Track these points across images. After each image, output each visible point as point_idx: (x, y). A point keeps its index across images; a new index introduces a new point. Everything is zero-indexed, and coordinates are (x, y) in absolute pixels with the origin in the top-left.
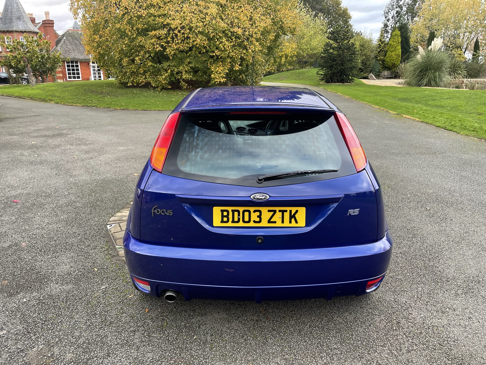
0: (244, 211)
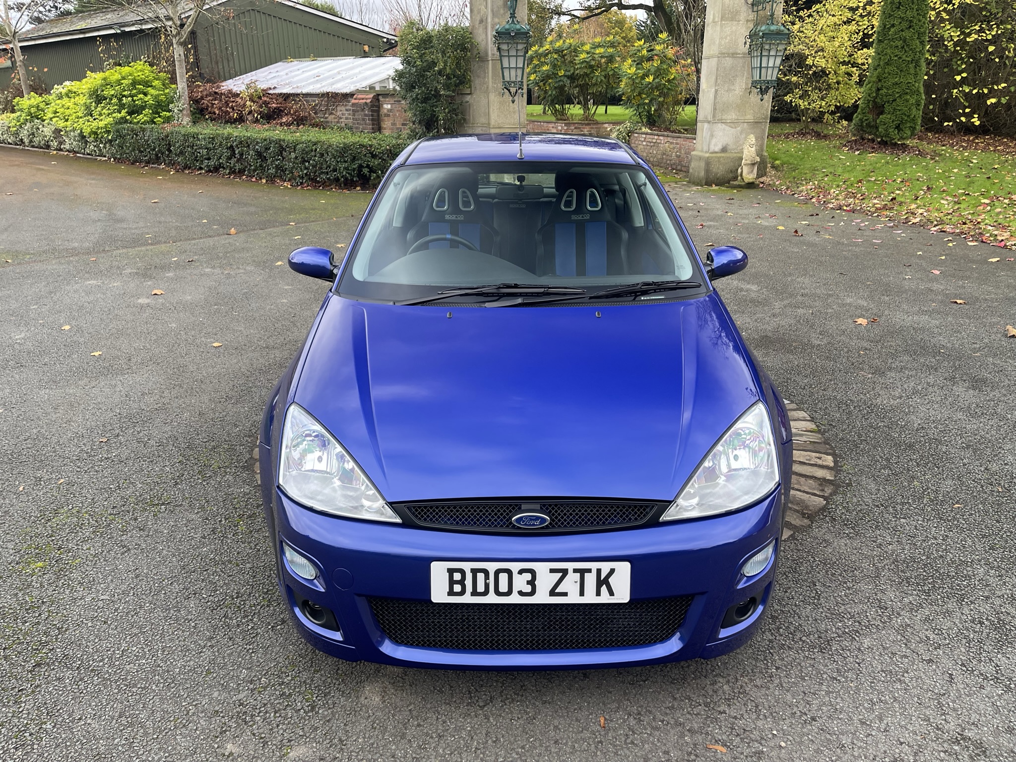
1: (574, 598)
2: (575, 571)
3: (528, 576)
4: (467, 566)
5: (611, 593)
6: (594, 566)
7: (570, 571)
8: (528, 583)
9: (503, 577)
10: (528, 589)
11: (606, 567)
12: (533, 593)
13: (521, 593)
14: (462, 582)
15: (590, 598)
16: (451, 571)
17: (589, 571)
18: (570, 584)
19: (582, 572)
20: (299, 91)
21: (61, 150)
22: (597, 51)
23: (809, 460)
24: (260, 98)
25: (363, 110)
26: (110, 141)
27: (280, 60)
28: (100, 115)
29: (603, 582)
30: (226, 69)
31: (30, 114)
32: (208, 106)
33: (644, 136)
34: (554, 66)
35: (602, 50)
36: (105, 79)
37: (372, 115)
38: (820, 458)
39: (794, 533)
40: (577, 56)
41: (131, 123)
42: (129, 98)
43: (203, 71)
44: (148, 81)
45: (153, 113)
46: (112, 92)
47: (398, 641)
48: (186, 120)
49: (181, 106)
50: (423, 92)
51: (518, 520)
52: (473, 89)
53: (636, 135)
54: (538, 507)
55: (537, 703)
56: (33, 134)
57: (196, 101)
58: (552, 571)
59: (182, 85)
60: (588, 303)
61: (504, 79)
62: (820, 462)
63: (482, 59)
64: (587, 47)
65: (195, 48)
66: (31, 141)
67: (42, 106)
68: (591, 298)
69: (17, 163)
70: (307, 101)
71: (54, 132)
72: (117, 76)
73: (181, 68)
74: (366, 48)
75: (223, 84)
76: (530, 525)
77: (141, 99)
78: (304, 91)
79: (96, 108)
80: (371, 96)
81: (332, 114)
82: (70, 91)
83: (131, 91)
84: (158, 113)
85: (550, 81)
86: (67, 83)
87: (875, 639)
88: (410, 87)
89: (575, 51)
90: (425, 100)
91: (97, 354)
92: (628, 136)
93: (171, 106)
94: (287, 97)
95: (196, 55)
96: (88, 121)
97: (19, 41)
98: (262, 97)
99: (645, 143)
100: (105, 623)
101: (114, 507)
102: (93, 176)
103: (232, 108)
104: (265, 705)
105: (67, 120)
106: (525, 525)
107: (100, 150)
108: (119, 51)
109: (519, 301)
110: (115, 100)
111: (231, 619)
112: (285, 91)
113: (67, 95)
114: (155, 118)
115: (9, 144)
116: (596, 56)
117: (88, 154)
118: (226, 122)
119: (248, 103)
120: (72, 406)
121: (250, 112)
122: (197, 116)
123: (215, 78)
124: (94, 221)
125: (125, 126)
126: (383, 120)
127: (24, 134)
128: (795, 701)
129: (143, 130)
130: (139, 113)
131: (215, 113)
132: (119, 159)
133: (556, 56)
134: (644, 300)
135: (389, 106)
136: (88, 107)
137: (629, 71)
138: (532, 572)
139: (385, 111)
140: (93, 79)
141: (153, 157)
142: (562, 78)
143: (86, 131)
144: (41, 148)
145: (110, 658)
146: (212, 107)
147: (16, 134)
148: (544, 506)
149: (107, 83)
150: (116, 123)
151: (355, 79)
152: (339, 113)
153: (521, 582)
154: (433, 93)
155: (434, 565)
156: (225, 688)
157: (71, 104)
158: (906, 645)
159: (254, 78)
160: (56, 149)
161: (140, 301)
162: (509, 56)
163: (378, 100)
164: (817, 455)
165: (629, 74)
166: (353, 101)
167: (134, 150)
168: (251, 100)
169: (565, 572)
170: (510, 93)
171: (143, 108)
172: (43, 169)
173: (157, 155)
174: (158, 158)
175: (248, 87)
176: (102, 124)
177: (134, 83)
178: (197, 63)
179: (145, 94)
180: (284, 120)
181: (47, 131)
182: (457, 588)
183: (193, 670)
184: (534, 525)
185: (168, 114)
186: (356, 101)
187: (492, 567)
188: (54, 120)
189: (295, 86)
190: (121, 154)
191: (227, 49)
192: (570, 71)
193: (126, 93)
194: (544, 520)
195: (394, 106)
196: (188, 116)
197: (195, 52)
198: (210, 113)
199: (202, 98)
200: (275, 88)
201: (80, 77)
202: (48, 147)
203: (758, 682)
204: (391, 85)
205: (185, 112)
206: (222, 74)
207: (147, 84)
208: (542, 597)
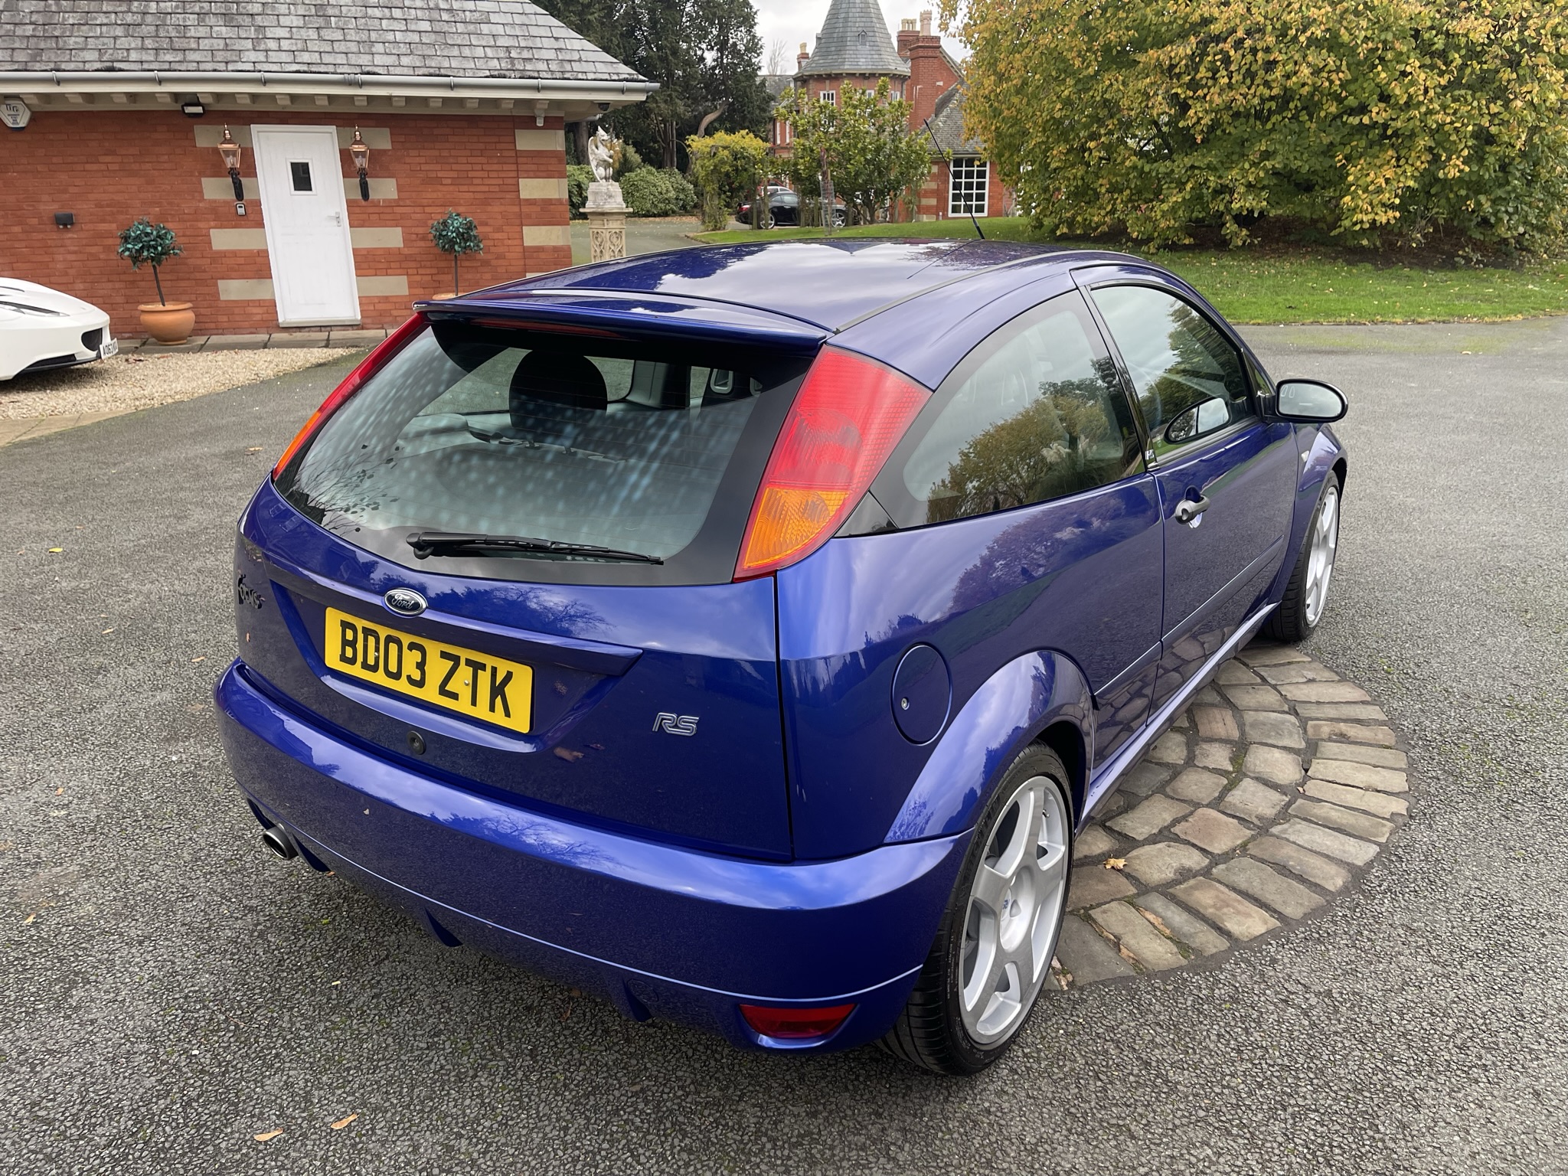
0: (389, 639)
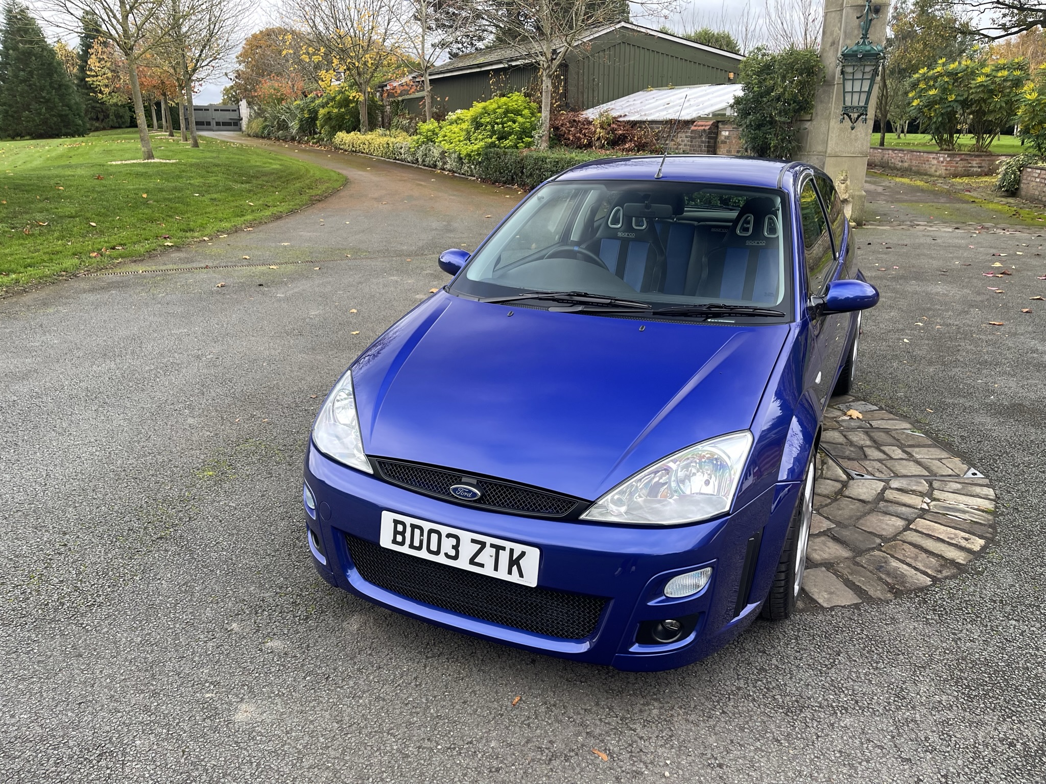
1: (488, 571)
2: (492, 546)
3: (453, 541)
4: (408, 521)
5: (521, 575)
6: (508, 545)
7: (488, 545)
8: (453, 547)
9: (434, 537)
10: (452, 553)
11: (518, 548)
12: (456, 558)
13: (447, 555)
14: (403, 533)
15: (502, 574)
16: (396, 522)
17: (504, 549)
18: (487, 557)
19: (498, 548)
20: (644, 119)
21: (444, 169)
22: (1000, 74)
23: (952, 539)
24: (609, 125)
25: (700, 137)
26: (480, 163)
27: (641, 90)
28: (476, 140)
29: (514, 562)
30: (591, 99)
31: (427, 137)
32: (565, 133)
33: (1039, 171)
34: (944, 90)
35: (1006, 73)
36: (484, 108)
37: (709, 142)
38: (966, 539)
39: (862, 603)
40: (974, 79)
41: (498, 147)
42: (500, 126)
43: (569, 101)
44: (519, 110)
45: (518, 138)
46: (488, 120)
47: (366, 577)
48: (544, 145)
49: (543, 131)
50: (757, 118)
51: (455, 490)
52: (814, 115)
53: (1029, 170)
54: (474, 482)
55: (474, 669)
56: (426, 155)
57: (556, 129)
58: (473, 541)
59: (545, 114)
60: (650, 318)
61: (844, 104)
62: (964, 543)
63: (828, 83)
64: (987, 70)
65: (566, 80)
66: (424, 161)
67: (437, 130)
68: (654, 313)
69: (406, 178)
70: (652, 128)
71: (441, 154)
72: (494, 106)
73: (547, 98)
74: (731, 75)
75: (584, 113)
76: (463, 496)
77: (510, 126)
78: (650, 118)
79: (474, 133)
80: (711, 123)
81: (672, 140)
82: (458, 118)
83: (502, 118)
84: (521, 139)
85: (937, 106)
86: (459, 111)
87: (860, 721)
88: (744, 113)
89: (973, 74)
90: (759, 127)
91: (354, 333)
92: (1020, 171)
93: (533, 132)
94: (634, 124)
95: (565, 87)
96: (466, 144)
97: (430, 75)
98: (611, 124)
99: (1038, 180)
100: (221, 521)
101: (285, 445)
102: (455, 193)
103: (585, 135)
104: (278, 605)
105: (452, 143)
106: (459, 495)
107: (471, 171)
108: (506, 84)
109: (580, 308)
110: (489, 127)
111: (300, 542)
112: (632, 119)
113: (456, 121)
114: (519, 143)
115: (409, 162)
116: (997, 80)
117: (463, 174)
118: (578, 147)
119: (598, 130)
120: (312, 368)
121: (599, 139)
122: (555, 142)
123: (579, 107)
124: (432, 230)
125: (492, 150)
126: (720, 147)
127: (419, 155)
128: (715, 744)
129: (505, 154)
130: (506, 139)
131: (569, 139)
132: (484, 179)
133: (947, 79)
134: (711, 322)
135: (727, 133)
136: (468, 132)
137: (1029, 97)
138: (457, 538)
139: (723, 138)
140: (478, 107)
141: (509, 178)
142: (952, 104)
143: (464, 153)
144: (430, 167)
145: (206, 545)
146: (569, 133)
147: (414, 154)
148: (481, 482)
149: (486, 112)
150: (487, 147)
151: (701, 106)
152: (679, 140)
153: (447, 545)
154: (768, 119)
155: (384, 513)
156: (261, 586)
157: (456, 130)
158: (893, 737)
159: (612, 106)
160: (441, 169)
161: (417, 296)
162: (853, 80)
163: (717, 127)
164: (967, 535)
165: (1029, 100)
166: (693, 128)
167: (496, 171)
168: (602, 127)
169: (483, 545)
170: (851, 119)
171: (510, 134)
172: (421, 185)
173: (512, 176)
174: (513, 179)
175: (601, 115)
176: (476, 147)
177: (507, 112)
178: (565, 95)
179: (514, 122)
180: (627, 146)
181: (436, 153)
182: (399, 538)
183: (250, 569)
184: (466, 496)
185: (530, 140)
186: (696, 128)
187: (427, 526)
188: (443, 143)
189: (643, 114)
190: (486, 175)
191: (594, 80)
192: (962, 95)
193: (498, 121)
194: (475, 494)
195: (731, 133)
196: (546, 141)
197: (565, 83)
198: (565, 139)
199: (562, 125)
200: (625, 116)
201: (468, 106)
202: (435, 166)
203: (692, 718)
204: (729, 112)
205: (544, 138)
206: (586, 103)
207: (518, 113)
208: (463, 564)
